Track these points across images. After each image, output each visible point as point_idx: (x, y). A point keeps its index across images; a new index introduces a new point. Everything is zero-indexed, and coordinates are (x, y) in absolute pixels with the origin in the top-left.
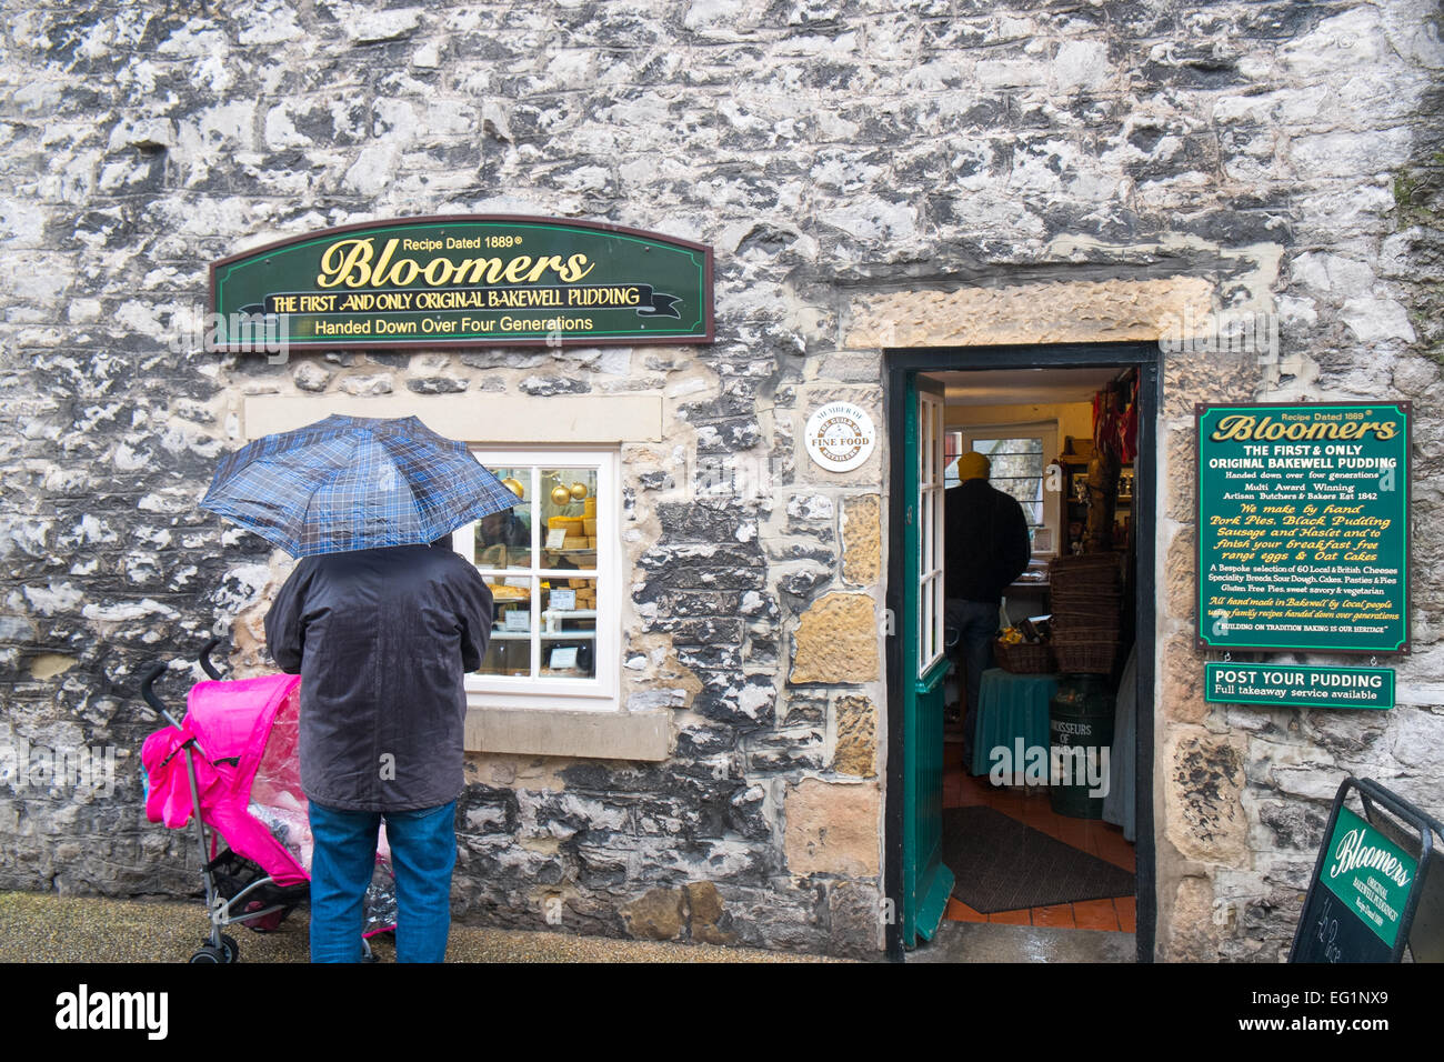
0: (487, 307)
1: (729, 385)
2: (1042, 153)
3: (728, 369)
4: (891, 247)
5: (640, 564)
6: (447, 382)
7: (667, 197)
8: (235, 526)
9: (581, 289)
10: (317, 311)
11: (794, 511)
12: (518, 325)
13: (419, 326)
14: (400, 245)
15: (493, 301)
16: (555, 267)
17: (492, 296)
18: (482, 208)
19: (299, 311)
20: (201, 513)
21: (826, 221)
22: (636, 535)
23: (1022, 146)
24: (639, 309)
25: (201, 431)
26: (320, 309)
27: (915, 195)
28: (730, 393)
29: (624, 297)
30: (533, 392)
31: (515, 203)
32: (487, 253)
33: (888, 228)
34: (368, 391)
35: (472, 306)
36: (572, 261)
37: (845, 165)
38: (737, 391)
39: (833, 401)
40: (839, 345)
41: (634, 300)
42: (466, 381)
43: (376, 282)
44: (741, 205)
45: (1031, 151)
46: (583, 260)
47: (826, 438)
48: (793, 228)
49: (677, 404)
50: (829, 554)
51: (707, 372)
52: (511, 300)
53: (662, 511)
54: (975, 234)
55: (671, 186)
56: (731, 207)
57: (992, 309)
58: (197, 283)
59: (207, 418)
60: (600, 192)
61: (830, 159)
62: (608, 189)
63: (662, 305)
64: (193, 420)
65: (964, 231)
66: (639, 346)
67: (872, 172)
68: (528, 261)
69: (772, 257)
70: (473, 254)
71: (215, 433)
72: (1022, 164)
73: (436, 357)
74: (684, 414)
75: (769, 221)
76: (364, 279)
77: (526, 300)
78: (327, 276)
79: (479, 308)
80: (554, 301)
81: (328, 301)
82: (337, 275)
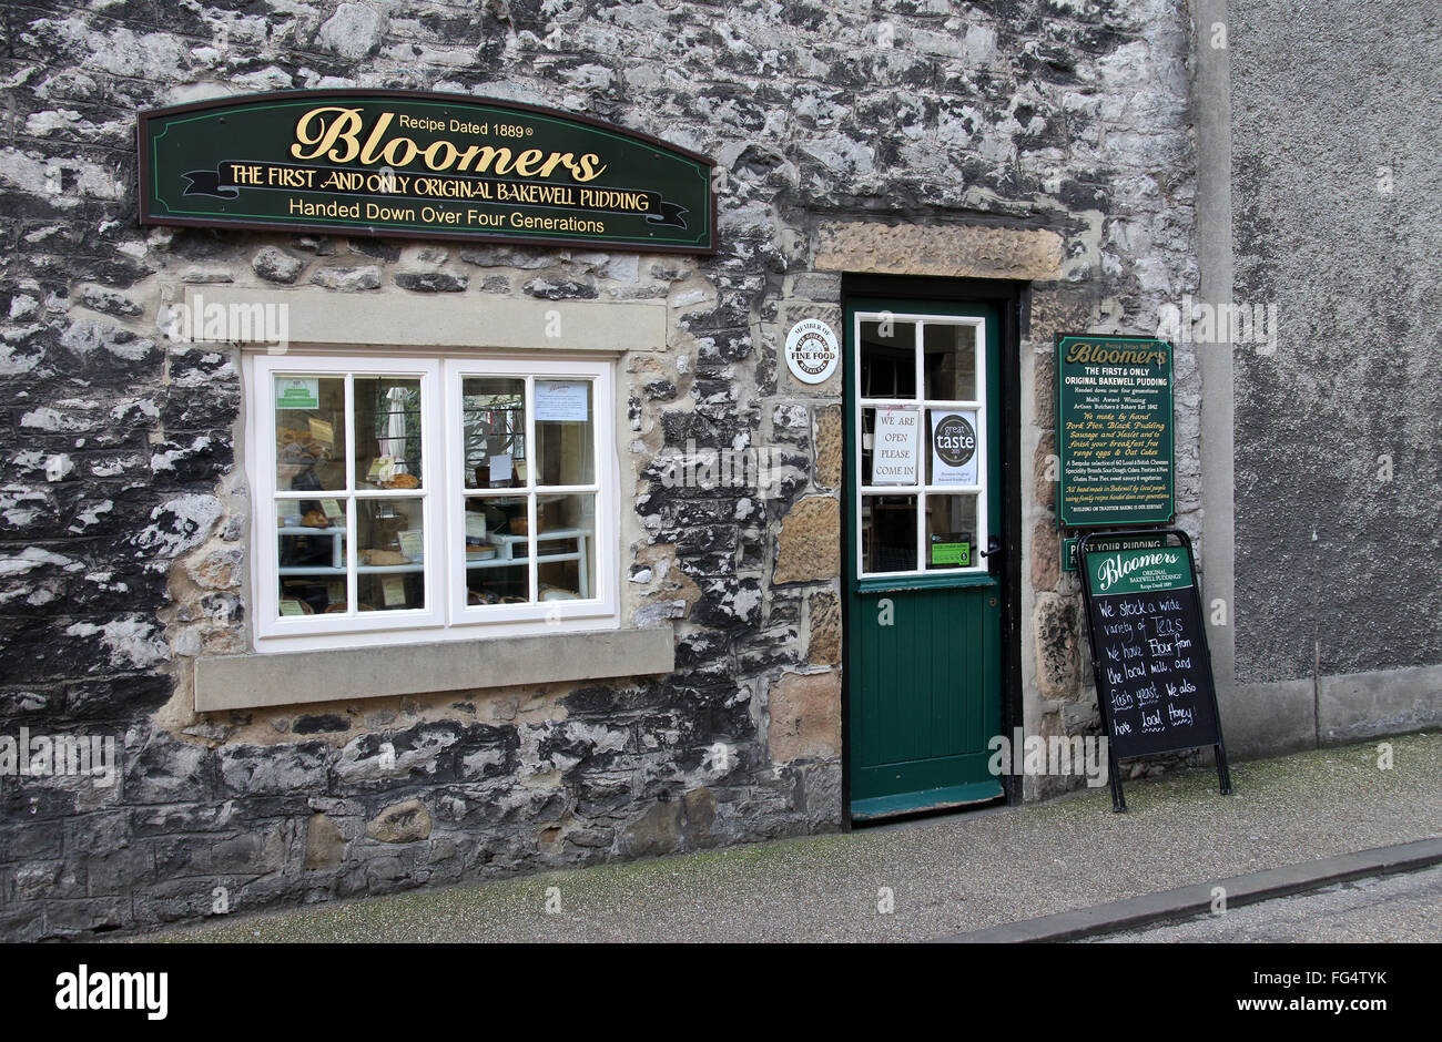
0: (496, 199)
1: (728, 298)
2: (960, 116)
3: (725, 282)
4: (855, 181)
5: (644, 475)
6: (446, 278)
7: (669, 107)
8: (171, 447)
9: (594, 190)
10: (290, 186)
11: (779, 421)
12: (529, 222)
13: (418, 215)
14: (395, 121)
15: (503, 194)
16: (568, 164)
17: (501, 188)
18: (479, 90)
19: (266, 184)
20: (118, 432)
21: (806, 150)
22: (640, 446)
23: (945, 107)
24: (648, 216)
25: (120, 327)
26: (294, 184)
27: (872, 136)
28: (728, 306)
29: (634, 203)
30: (540, 295)
31: (518, 91)
32: (497, 142)
33: (853, 163)
34: (351, 285)
35: (479, 197)
36: (584, 160)
37: (819, 101)
38: (734, 304)
39: (805, 318)
40: (810, 266)
41: (643, 206)
42: (465, 279)
43: (365, 160)
44: (735, 124)
45: (952, 113)
46: (595, 160)
47: (802, 352)
48: (779, 152)
49: (680, 314)
50: (806, 460)
51: (706, 284)
52: (521, 195)
53: (667, 420)
54: (918, 177)
55: (673, 97)
56: (727, 126)
57: (922, 244)
58: (114, 136)
59: (129, 309)
60: (605, 92)
61: (808, 93)
62: (612, 91)
63: (670, 214)
64: (106, 311)
65: (909, 173)
66: (645, 253)
67: (840, 111)
68: (539, 155)
69: (761, 178)
70: (481, 141)
71: (142, 329)
72: (946, 122)
73: (434, 251)
74: (686, 324)
75: (759, 143)
76: (351, 155)
77: (537, 197)
78: (303, 145)
79: (487, 200)
80: (566, 200)
81: (305, 176)
82: (317, 146)
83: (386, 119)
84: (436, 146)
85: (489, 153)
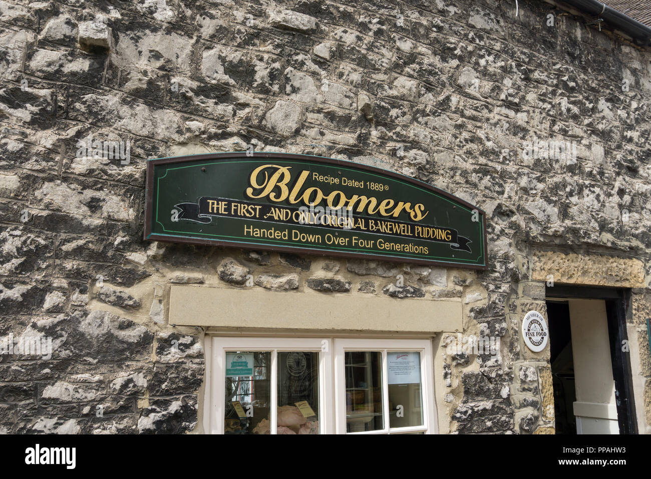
0: (368, 230)
1: (494, 297)
2: (594, 192)
3: (492, 287)
4: (550, 228)
5: (454, 418)
6: (339, 283)
7: (458, 178)
8: (153, 411)
9: (422, 227)
10: (245, 216)
11: (522, 377)
12: (387, 246)
13: (323, 239)
14: (310, 176)
15: (372, 227)
16: (408, 210)
17: (371, 223)
18: (357, 160)
19: (230, 214)
20: (115, 400)
21: (526, 208)
22: (451, 397)
23: (587, 187)
24: (451, 244)
25: (123, 316)
26: (248, 215)
27: (556, 201)
28: (494, 302)
29: (444, 236)
30: (393, 295)
31: (378, 163)
32: (369, 194)
33: (549, 216)
34: (280, 287)
35: (359, 228)
36: (417, 207)
37: (530, 179)
38: (497, 301)
39: (530, 310)
40: (530, 278)
41: (448, 238)
42: (350, 283)
43: (292, 200)
44: (490, 190)
45: (590, 190)
46: (423, 208)
47: (531, 331)
48: (514, 208)
49: (469, 308)
50: (537, 402)
51: (481, 288)
52: (383, 228)
53: (466, 378)
54: (579, 226)
55: (459, 172)
56: (487, 191)
57: (581, 266)
58: (131, 176)
59: (131, 303)
60: (424, 166)
61: (524, 174)
62: (428, 166)
63: (462, 242)
64: (114, 304)
65: (575, 224)
66: (449, 268)
67: (541, 186)
68: (392, 202)
69: (505, 223)
70: (360, 192)
71: (140, 318)
72: (588, 196)
73: (331, 264)
74: (473, 314)
75: (503, 202)
76: (283, 197)
77: (391, 229)
78: (254, 189)
79: (363, 230)
80: (408, 233)
81: (255, 210)
82: (262, 190)
83: (305, 174)
84: (334, 193)
85: (364, 200)
